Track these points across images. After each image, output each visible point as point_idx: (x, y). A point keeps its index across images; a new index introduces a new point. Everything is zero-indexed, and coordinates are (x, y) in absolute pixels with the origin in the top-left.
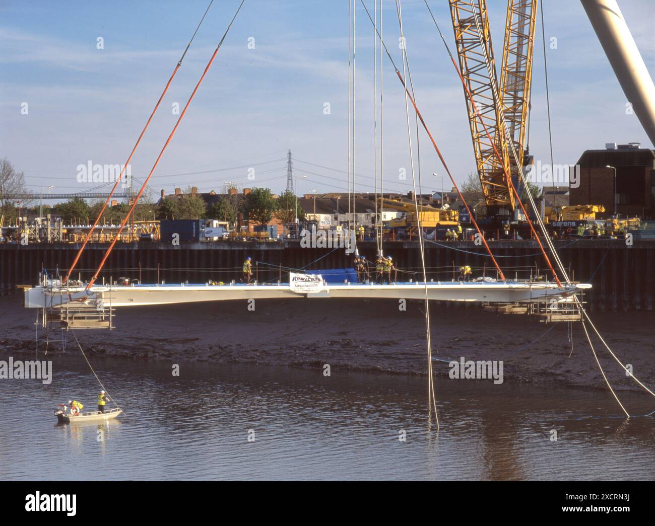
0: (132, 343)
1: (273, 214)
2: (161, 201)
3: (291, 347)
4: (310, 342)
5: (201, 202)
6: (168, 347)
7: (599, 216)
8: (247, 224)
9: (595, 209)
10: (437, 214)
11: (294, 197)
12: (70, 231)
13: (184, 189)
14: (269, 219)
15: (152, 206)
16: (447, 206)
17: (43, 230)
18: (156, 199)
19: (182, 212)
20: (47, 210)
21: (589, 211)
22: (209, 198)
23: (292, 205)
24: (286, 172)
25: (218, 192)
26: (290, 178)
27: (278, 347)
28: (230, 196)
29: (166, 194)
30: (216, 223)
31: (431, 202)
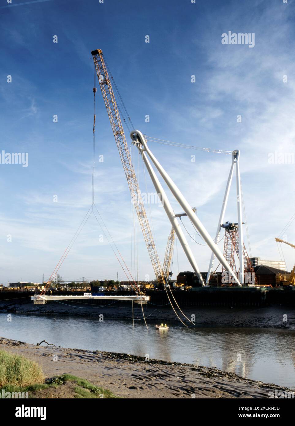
0: (85, 313)
1: (114, 285)
2: (91, 283)
3: (119, 313)
4: (123, 312)
5: (100, 283)
6: (93, 313)
7: (183, 286)
8: (109, 287)
9: (182, 284)
10: (149, 285)
11: (119, 282)
12: (72, 289)
13: (96, 280)
14: (114, 286)
15: (89, 284)
16: (151, 284)
17: (66, 289)
18: (90, 282)
19: (95, 285)
20: (67, 285)
21: (181, 285)
22: (101, 282)
23: (119, 284)
24: (117, 277)
25: (103, 281)
26: (117, 278)
27: (116, 313)
28: (106, 282)
29: (92, 281)
30: (103, 287)
31: (148, 283)
